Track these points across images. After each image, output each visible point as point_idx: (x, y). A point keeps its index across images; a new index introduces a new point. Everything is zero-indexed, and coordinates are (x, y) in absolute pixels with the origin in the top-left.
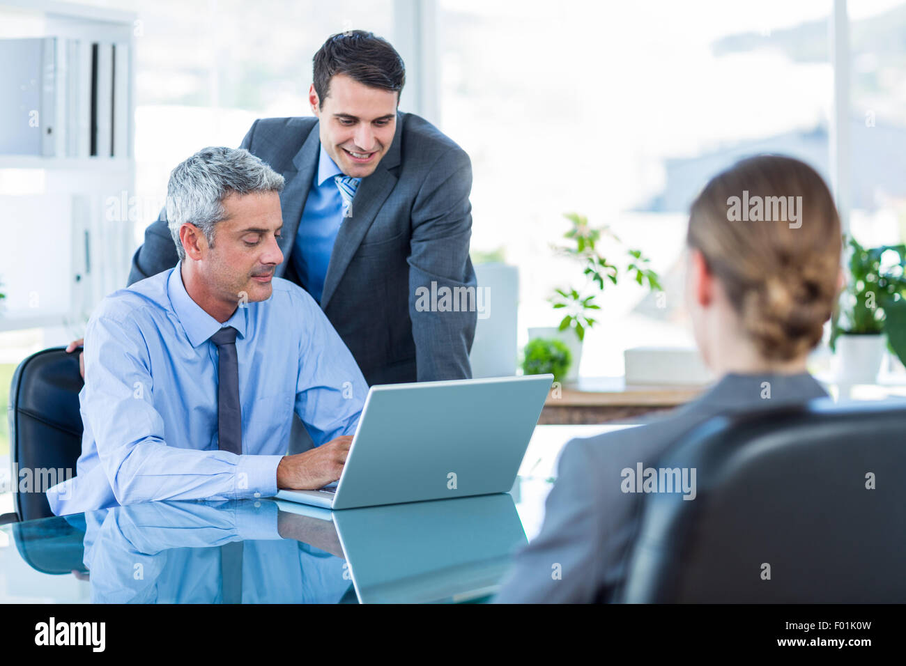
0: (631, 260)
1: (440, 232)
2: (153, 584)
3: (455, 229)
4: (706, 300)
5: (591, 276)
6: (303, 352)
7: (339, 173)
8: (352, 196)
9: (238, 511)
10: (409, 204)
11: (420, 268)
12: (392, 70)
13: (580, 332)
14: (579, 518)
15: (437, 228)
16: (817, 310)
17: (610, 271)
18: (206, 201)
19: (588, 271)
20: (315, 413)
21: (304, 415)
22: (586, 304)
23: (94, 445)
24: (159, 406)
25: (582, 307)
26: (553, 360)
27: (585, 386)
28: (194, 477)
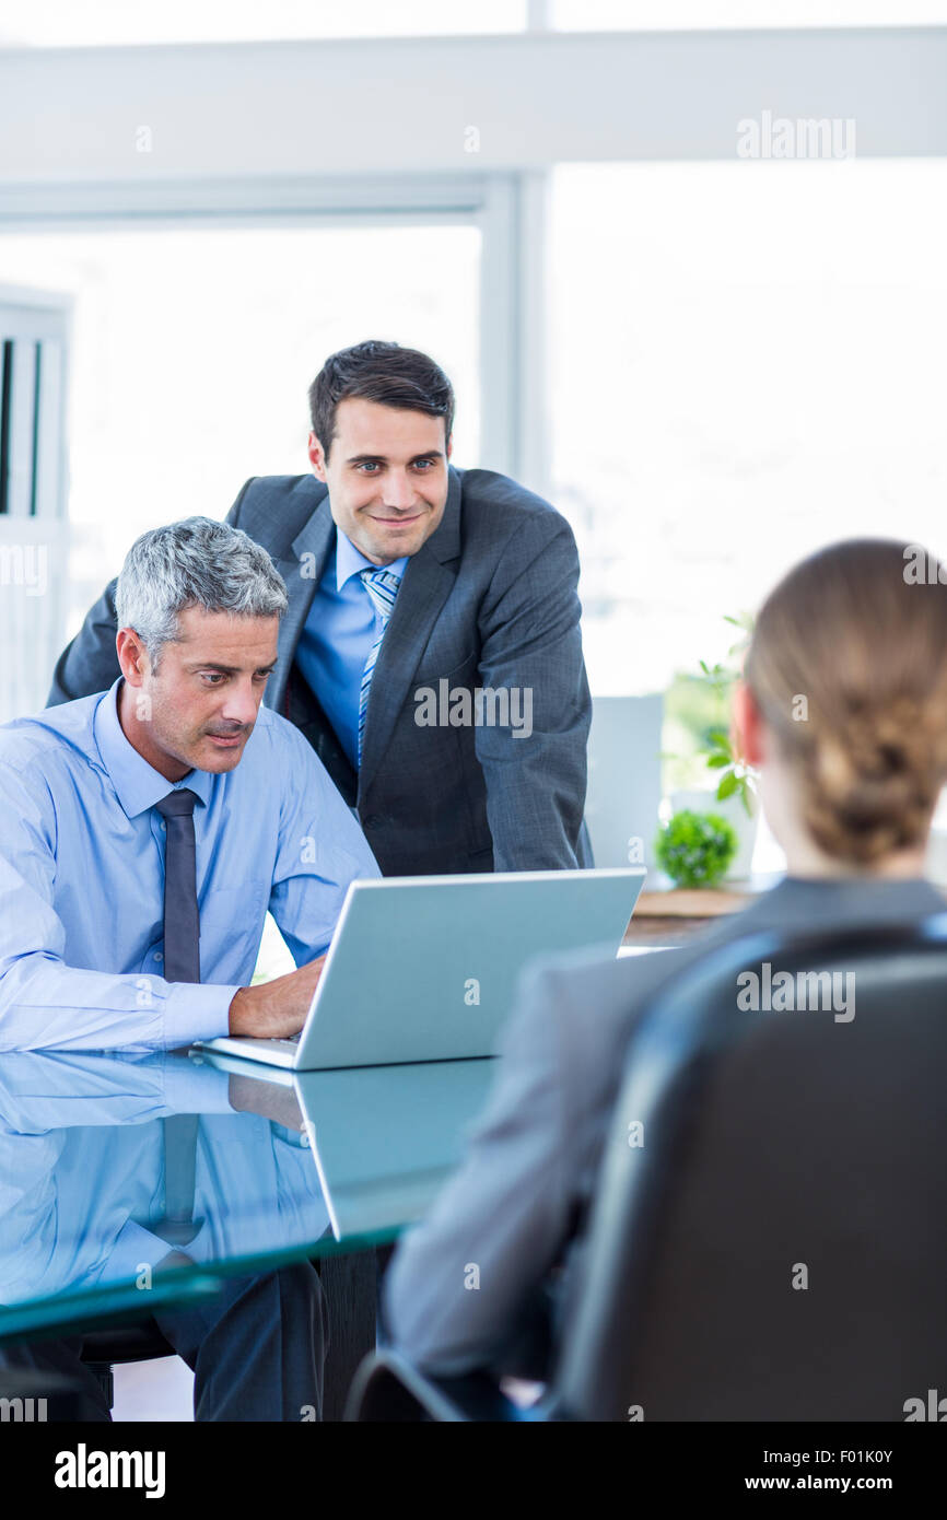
6: (285, 823)
7: (367, 566)
8: (392, 604)
12: (431, 384)
18: (157, 605)
20: (298, 917)
21: (282, 919)
26: (707, 845)
28: (99, 1013)
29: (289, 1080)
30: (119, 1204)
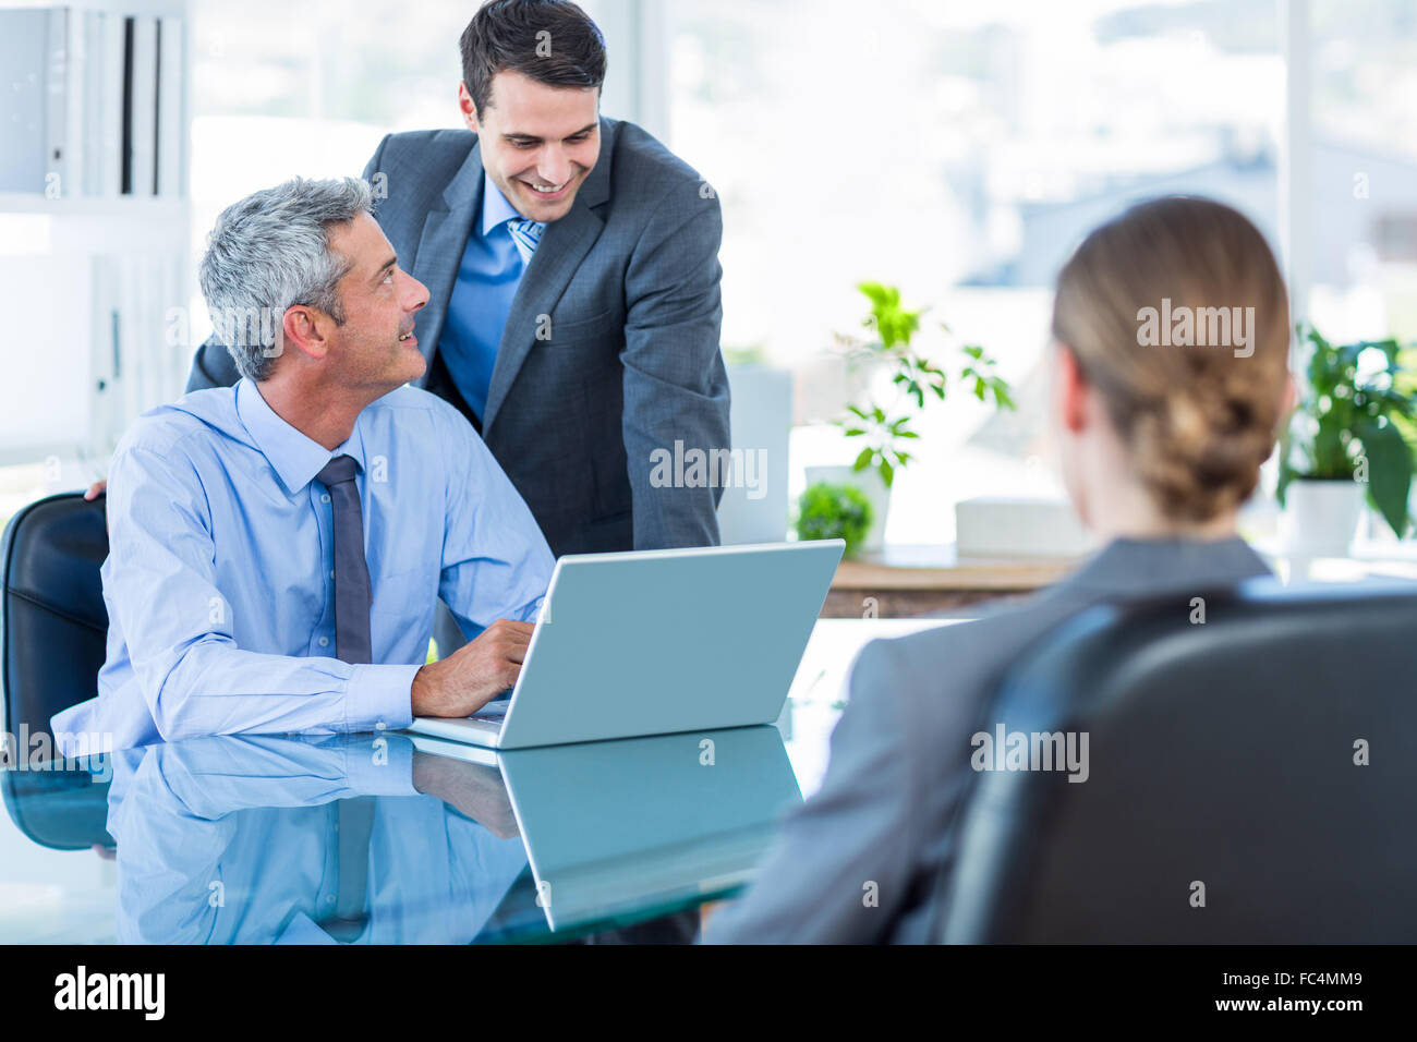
0: (966, 361)
1: (672, 314)
2: (215, 866)
3: (696, 308)
4: (1077, 423)
5: (904, 385)
6: (452, 504)
7: (514, 215)
8: (533, 251)
9: (351, 750)
10: (621, 265)
11: (640, 369)
12: (586, 55)
13: (886, 473)
14: (882, 764)
15: (667, 307)
16: (1248, 443)
17: (935, 379)
19: (899, 379)
20: (471, 599)
21: (454, 601)
22: (897, 430)
23: (125, 649)
24: (226, 587)
25: (890, 435)
26: (844, 517)
27: (895, 558)
28: (282, 699)
29: (491, 759)
30: (284, 896)
